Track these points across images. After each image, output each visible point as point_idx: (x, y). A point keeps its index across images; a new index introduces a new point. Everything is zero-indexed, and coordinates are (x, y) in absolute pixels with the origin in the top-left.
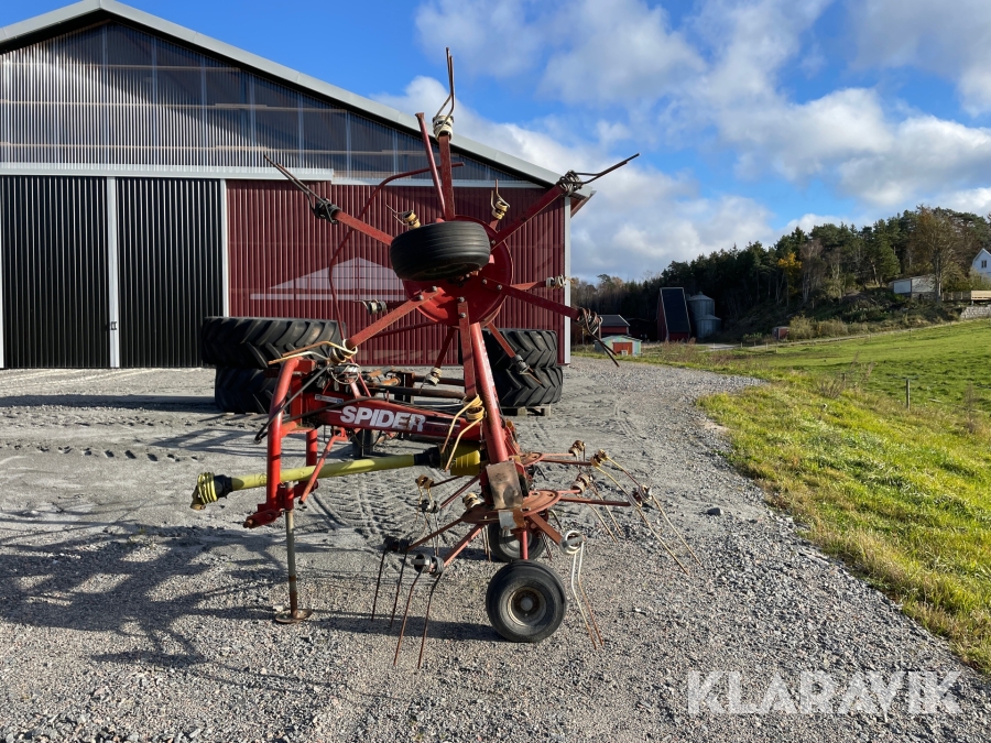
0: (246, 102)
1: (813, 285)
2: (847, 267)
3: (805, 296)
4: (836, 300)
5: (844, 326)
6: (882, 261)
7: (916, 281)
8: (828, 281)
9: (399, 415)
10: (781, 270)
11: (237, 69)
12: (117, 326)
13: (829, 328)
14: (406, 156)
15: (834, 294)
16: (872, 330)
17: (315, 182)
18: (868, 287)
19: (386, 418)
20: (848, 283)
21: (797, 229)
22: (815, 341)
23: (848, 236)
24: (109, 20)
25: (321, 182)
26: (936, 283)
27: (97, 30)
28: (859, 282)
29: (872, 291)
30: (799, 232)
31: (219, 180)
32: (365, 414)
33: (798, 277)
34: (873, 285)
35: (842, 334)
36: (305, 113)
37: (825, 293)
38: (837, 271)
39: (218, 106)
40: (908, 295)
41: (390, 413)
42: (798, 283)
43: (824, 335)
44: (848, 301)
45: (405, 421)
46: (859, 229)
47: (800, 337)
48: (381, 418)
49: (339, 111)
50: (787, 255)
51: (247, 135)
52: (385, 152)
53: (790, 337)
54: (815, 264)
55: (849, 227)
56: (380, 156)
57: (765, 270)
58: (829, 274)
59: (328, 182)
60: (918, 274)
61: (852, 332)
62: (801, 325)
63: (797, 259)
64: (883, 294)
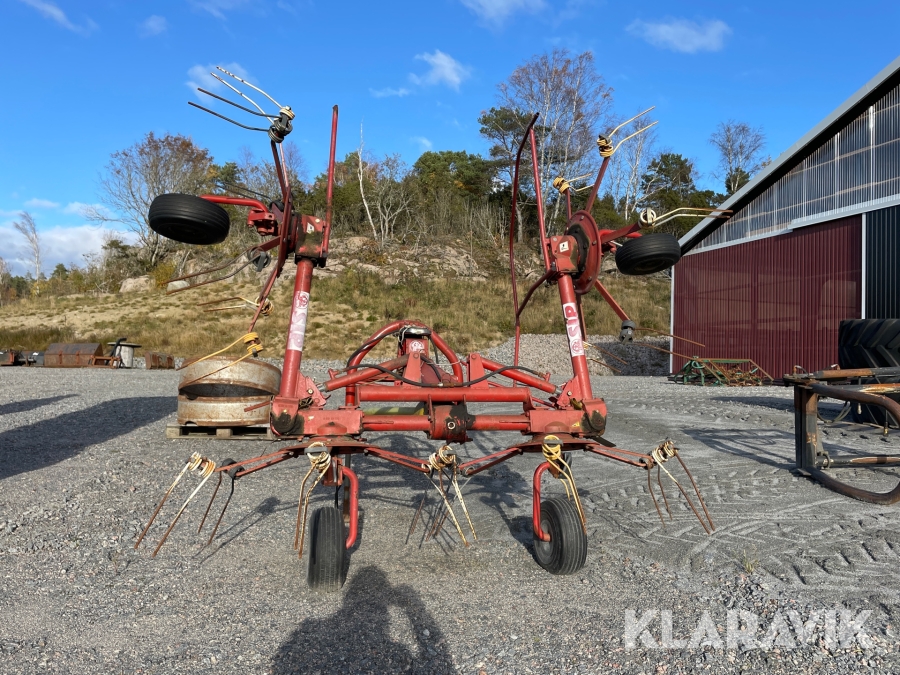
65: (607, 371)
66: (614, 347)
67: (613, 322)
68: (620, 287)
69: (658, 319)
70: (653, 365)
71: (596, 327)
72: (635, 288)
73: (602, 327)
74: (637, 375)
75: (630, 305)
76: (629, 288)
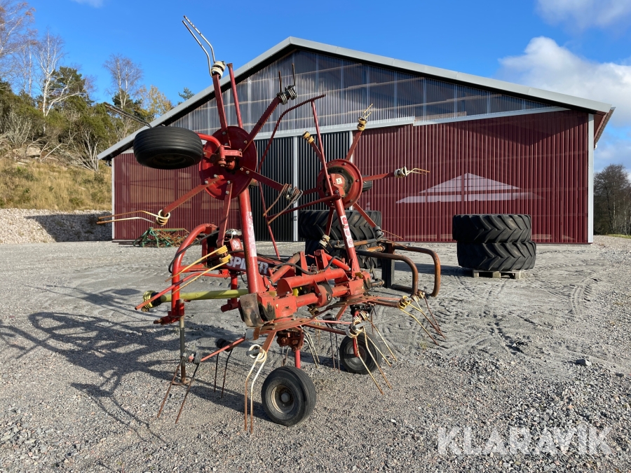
0: (365, 83)
11: (360, 64)
12: (297, 218)
14: (463, 101)
17: (403, 126)
24: (296, 50)
25: (407, 125)
27: (290, 56)
31: (348, 132)
36: (399, 84)
39: (350, 88)
49: (419, 79)
51: (365, 102)
52: (448, 101)
56: (445, 104)
59: (411, 125)
65: (49, 238)
66: (51, 219)
67: (46, 199)
68: (46, 170)
69: (83, 197)
70: (86, 233)
71: (32, 203)
72: (59, 172)
73: (38, 203)
74: (74, 241)
75: (59, 185)
76: (54, 171)
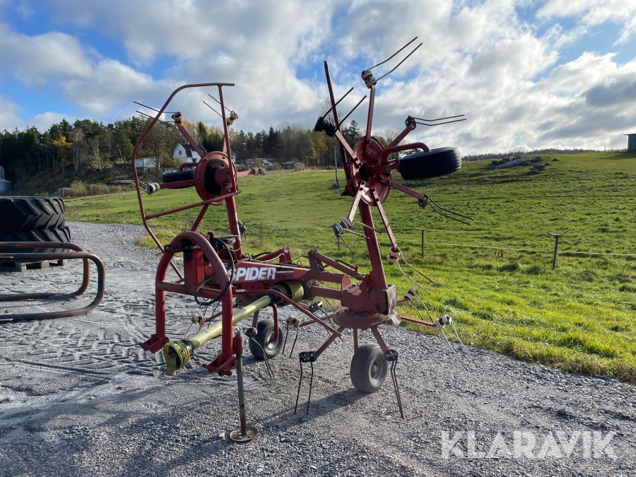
1: (81, 160)
2: (103, 149)
3: (76, 167)
4: (98, 170)
5: (107, 188)
6: (125, 146)
7: (145, 160)
8: (91, 157)
9: (262, 269)
10: (56, 149)
13: (98, 189)
15: (97, 167)
16: (125, 190)
18: (117, 163)
19: (254, 273)
20: (105, 159)
21: (64, 121)
22: (89, 197)
23: (99, 128)
26: (157, 162)
28: (112, 159)
29: (120, 166)
30: (65, 124)
32: (242, 272)
33: (70, 154)
34: (121, 161)
35: (106, 192)
37: (90, 165)
38: (96, 151)
40: (142, 169)
41: (256, 269)
42: (70, 158)
43: (94, 193)
44: (106, 171)
45: (265, 273)
46: (106, 125)
47: (79, 195)
48: (251, 273)
50: (59, 138)
53: (72, 195)
54: (80, 145)
55: (99, 123)
57: (43, 147)
58: (91, 153)
60: (146, 156)
61: (112, 191)
62: (79, 186)
63: (67, 141)
64: (127, 167)
